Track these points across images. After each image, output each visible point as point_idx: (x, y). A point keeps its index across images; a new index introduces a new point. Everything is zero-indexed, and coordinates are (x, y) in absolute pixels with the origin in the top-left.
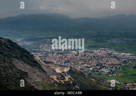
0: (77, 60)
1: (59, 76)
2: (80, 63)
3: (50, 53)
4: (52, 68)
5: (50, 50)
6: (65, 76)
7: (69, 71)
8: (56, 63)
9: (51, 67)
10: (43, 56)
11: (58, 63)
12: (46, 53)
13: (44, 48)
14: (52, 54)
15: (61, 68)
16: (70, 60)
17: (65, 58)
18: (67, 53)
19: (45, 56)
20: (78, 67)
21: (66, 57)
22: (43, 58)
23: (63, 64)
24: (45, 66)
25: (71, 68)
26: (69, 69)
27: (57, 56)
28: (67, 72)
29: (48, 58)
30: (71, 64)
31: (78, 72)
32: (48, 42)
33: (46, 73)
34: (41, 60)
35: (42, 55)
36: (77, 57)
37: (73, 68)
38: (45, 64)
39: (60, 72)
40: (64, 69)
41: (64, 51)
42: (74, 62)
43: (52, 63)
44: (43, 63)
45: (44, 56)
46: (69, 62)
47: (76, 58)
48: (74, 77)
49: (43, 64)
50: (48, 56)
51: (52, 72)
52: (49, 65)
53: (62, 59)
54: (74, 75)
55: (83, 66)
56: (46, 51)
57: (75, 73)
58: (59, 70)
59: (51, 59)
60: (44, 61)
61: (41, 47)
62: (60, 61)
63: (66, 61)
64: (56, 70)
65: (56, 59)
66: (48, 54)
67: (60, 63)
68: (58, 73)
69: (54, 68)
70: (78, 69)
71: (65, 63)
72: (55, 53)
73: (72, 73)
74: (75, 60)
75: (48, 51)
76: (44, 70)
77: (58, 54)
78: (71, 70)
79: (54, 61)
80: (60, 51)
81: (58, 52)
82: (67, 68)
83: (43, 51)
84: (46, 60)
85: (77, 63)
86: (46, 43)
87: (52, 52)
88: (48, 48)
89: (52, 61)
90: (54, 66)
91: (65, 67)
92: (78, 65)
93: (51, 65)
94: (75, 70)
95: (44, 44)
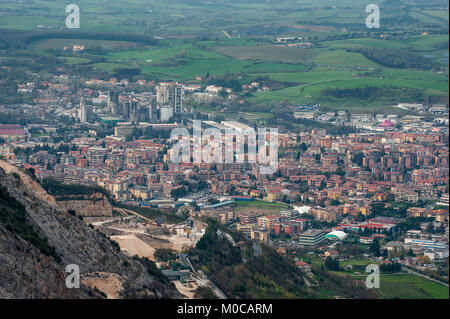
0: (253, 177)
1: (137, 275)
2: (270, 197)
3: (85, 129)
4: (97, 224)
5: (89, 113)
6: (178, 278)
7: (202, 244)
8: (121, 193)
9: (87, 221)
10: (38, 148)
11: (137, 193)
12: (61, 131)
13: (47, 100)
14: (101, 135)
15: (152, 225)
16: (212, 175)
19: (52, 151)
20: (254, 220)
22: (41, 162)
23: (166, 202)
24: (53, 213)
25: (213, 224)
26: (199, 232)
27: (130, 152)
28: (190, 252)
29: (75, 162)
30: (213, 201)
31: (258, 251)
32: (71, 60)
33: (58, 260)
34: (26, 179)
35: (32, 144)
37: (224, 228)
38: (51, 201)
39: (147, 251)
40: (167, 233)
41: (171, 121)
42: (232, 191)
43: (99, 195)
44: (41, 193)
45: (46, 148)
46: (203, 186)
48: (232, 285)
50: (75, 148)
51: (95, 252)
52: (76, 205)
53: (161, 172)
54: (230, 274)
55: (285, 213)
56: (64, 119)
57: (235, 256)
58: (140, 237)
59: (88, 166)
60: (45, 180)
61: (31, 91)
62: (149, 184)
63: (187, 183)
64: (117, 241)
65: (121, 170)
66: (72, 138)
67: (144, 196)
68: (130, 258)
69: (110, 224)
70: (257, 235)
71: (177, 194)
72: (116, 128)
73: (217, 256)
74: (237, 178)
75: (73, 118)
76: (46, 239)
77: (137, 139)
78: (211, 242)
79: (111, 182)
80: (147, 120)
81: (133, 123)
82: (192, 225)
83: (43, 118)
84: (62, 177)
85: (249, 193)
86: (61, 69)
87: (96, 124)
88: (72, 101)
89: (99, 179)
90: (111, 211)
91: (177, 223)
92: (255, 211)
93: (92, 206)
94: (236, 241)
95: (50, 75)
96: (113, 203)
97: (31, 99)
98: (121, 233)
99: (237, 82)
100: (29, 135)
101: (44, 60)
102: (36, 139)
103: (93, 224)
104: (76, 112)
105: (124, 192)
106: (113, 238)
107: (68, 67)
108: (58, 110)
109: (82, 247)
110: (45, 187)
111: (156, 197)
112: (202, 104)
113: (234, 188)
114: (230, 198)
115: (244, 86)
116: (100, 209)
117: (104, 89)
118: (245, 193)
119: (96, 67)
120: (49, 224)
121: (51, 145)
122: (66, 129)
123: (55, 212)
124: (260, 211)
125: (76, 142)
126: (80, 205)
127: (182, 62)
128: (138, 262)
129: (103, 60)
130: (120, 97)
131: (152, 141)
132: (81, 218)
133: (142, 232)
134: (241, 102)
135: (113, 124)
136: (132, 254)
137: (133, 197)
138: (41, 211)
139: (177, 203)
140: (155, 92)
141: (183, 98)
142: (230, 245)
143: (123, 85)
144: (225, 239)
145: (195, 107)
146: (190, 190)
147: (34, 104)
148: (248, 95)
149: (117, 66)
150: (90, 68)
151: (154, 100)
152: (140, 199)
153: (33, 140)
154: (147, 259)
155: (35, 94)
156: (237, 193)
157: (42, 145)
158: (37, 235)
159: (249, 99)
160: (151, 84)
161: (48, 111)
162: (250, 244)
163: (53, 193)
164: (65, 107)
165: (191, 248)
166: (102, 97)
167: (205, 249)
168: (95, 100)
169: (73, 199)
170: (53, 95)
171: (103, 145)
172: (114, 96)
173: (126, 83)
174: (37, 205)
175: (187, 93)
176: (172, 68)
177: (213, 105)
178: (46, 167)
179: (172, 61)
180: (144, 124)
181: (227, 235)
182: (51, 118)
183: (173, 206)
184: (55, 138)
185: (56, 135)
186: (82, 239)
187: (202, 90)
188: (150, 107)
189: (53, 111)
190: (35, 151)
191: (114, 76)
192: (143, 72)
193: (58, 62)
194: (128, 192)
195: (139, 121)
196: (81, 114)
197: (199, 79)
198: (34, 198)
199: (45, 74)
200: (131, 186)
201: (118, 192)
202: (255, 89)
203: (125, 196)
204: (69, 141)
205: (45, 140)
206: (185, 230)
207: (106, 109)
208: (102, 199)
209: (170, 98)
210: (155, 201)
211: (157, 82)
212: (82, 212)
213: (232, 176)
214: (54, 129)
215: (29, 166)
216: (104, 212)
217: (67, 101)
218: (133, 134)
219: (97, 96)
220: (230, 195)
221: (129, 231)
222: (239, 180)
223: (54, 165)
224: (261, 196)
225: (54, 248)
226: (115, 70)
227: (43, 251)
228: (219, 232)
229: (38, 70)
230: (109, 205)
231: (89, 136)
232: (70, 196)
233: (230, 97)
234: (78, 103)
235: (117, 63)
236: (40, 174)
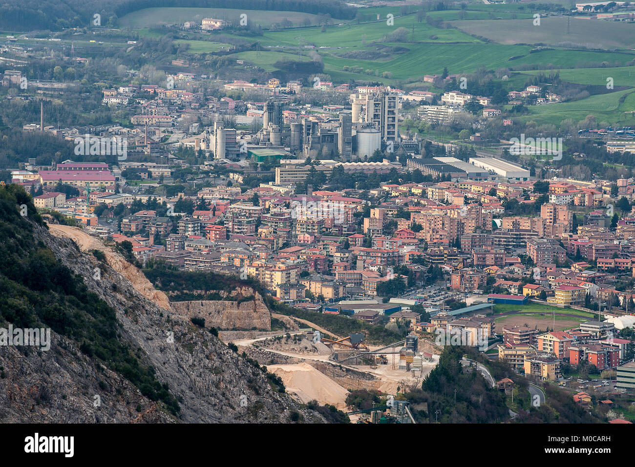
0: (528, 262)
2: (560, 298)
3: (221, 171)
4: (244, 343)
5: (229, 144)
7: (434, 382)
8: (286, 287)
9: (226, 337)
10: (138, 206)
11: (315, 288)
12: (179, 174)
13: (154, 118)
14: (250, 182)
15: (344, 344)
16: (452, 257)
17: (389, 228)
18: (418, 177)
19: (162, 212)
20: (529, 339)
21: (403, 225)
22: (143, 231)
23: (368, 305)
24: (164, 322)
26: (428, 361)
28: (412, 398)
29: (203, 230)
30: (453, 304)
32: (198, 47)
34: (116, 260)
35: (127, 199)
36: (525, 223)
38: (161, 300)
39: (334, 394)
40: (369, 361)
41: (378, 157)
42: (488, 286)
43: (247, 291)
44: (142, 287)
45: (152, 205)
46: (434, 276)
47: (518, 240)
49: (136, 306)
50: (204, 206)
52: (205, 308)
53: (358, 250)
55: (590, 328)
56: (184, 152)
58: (321, 367)
59: (228, 237)
60: (150, 264)
61: (126, 102)
62: (338, 271)
63: (405, 271)
64: (279, 375)
65: (286, 245)
66: (200, 187)
67: (328, 293)
68: (302, 406)
69: (265, 343)
70: (536, 366)
71: (387, 290)
72: (278, 171)
73: (463, 406)
74: (499, 263)
75: (201, 152)
76: (152, 370)
77: (315, 190)
78: (450, 379)
79: (267, 268)
80: (333, 155)
81: (309, 159)
82: (415, 346)
83: (147, 151)
84: (181, 257)
85: (521, 290)
86: (178, 63)
87: (243, 162)
88: (199, 120)
89: (247, 262)
90: (267, 321)
91: (387, 343)
92: (533, 323)
93: (235, 311)
94: (497, 378)
95: (161, 73)
96: (273, 306)
97: (126, 116)
98: (287, 361)
99: (500, 85)
100: (123, 182)
101: (149, 46)
102: (135, 189)
103: (237, 343)
104: (207, 141)
105: (292, 286)
106: (272, 369)
107: (192, 59)
108: (173, 138)
109: (217, 387)
110: (151, 276)
111: (350, 295)
112: (433, 127)
113: (491, 280)
114: (484, 299)
115: (512, 94)
116: (249, 316)
117: (256, 99)
118: (512, 290)
119: (242, 58)
120: (157, 343)
121: (161, 200)
122: (189, 171)
123: (168, 321)
124: (542, 324)
125: (205, 194)
126: (212, 309)
127: (399, 49)
128: (316, 413)
129: (254, 47)
130: (286, 113)
131: (343, 193)
132: (214, 332)
133: (325, 359)
134: (507, 122)
135: (270, 164)
136: (306, 401)
137: (309, 294)
138: (144, 319)
139: (388, 306)
140: (348, 106)
141: (398, 116)
142: (486, 384)
143: (291, 93)
144: (476, 374)
145: (421, 131)
146: (412, 283)
147: (131, 126)
148: (519, 109)
149: (280, 57)
150: (232, 62)
151: (348, 119)
152: (321, 298)
153: (130, 192)
154: (333, 409)
155: (133, 108)
156: (499, 290)
157: (144, 199)
158: (135, 364)
159: (521, 118)
160: (342, 89)
161: (156, 138)
162: (522, 383)
163: (164, 288)
164: (186, 132)
165: (414, 389)
166: (254, 114)
167: (439, 392)
168: (240, 119)
169: (200, 297)
170: (166, 110)
171: (255, 200)
172: (275, 111)
173: (296, 86)
174: (135, 308)
175: (407, 106)
176: (380, 61)
177: (455, 128)
178: (152, 239)
179: (384, 47)
180: (328, 164)
181: (481, 367)
182: (164, 151)
183: (381, 312)
184: (166, 186)
185: (171, 183)
186: (217, 371)
187: (435, 102)
188: (339, 131)
189: (164, 140)
190: (133, 211)
191: (276, 75)
192: (327, 67)
193: (174, 51)
194: (299, 286)
195: (320, 156)
196: (216, 144)
197: (429, 80)
198: (131, 296)
199: (151, 71)
200: (305, 275)
201: (281, 286)
202: (532, 98)
203: (293, 293)
204: (195, 194)
205: (150, 191)
206: (402, 356)
207: (260, 136)
208: (252, 298)
209: (376, 116)
210: (348, 302)
211: (353, 86)
212: (216, 321)
213: (490, 259)
214: (167, 172)
215: (121, 238)
216: (256, 323)
217: (192, 122)
218: (308, 181)
219: (244, 112)
220: (486, 292)
221: (299, 357)
222: (502, 267)
223: (167, 236)
224: (543, 296)
225: (166, 387)
226: (275, 66)
227: (147, 393)
228: (465, 361)
229: (139, 63)
230: (264, 309)
231: (230, 184)
232: (196, 293)
233: (485, 114)
234: (211, 124)
235: (280, 51)
236: (142, 253)
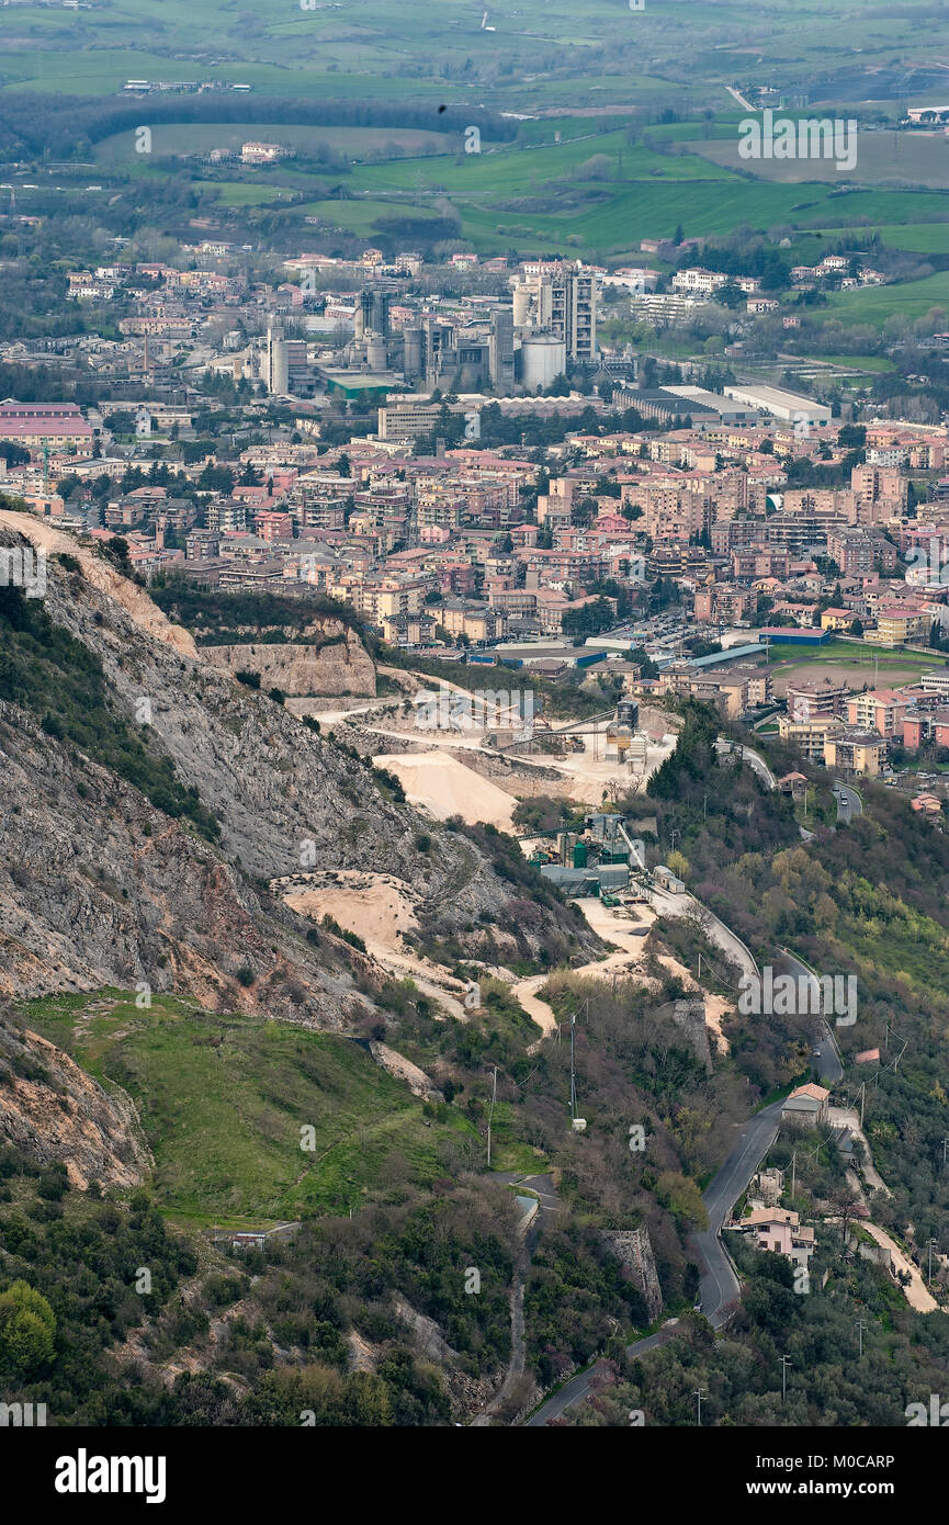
0: (829, 569)
1: (460, 879)
2: (887, 632)
3: (281, 416)
4: (330, 719)
5: (294, 368)
6: (592, 889)
7: (667, 781)
8: (401, 621)
9: (297, 707)
10: (134, 479)
11: (453, 622)
12: (205, 422)
13: (159, 322)
14: (333, 436)
16: (695, 563)
17: (583, 515)
18: (632, 423)
19: (178, 488)
20: (832, 704)
21: (608, 507)
22: (145, 526)
23: (549, 650)
24: (188, 681)
25: (702, 719)
26: (657, 745)
27: (428, 491)
28: (629, 811)
29: (251, 522)
30: (698, 647)
31: (850, 806)
32: (235, 195)
33: (209, 830)
34: (99, 572)
35: (115, 467)
36: (824, 501)
37: (738, 733)
38: (183, 643)
39: (491, 804)
40: (552, 746)
41: (560, 387)
42: (761, 612)
43: (332, 627)
44: (147, 617)
45: (159, 478)
46: (663, 597)
47: (812, 530)
48: (769, 915)
49: (137, 651)
50: (252, 478)
51: (325, 803)
52: (257, 656)
53: (528, 553)
54: (760, 879)
56: (214, 384)
57: (778, 819)
58: (467, 759)
59: (295, 534)
60: (159, 580)
61: (109, 294)
62: (494, 591)
63: (612, 589)
64: (394, 771)
65: (399, 547)
66: (243, 446)
67: (476, 631)
68: (435, 826)
69: (367, 718)
70: (845, 752)
71: (580, 624)
72: (382, 413)
73: (718, 822)
74: (777, 571)
75: (244, 382)
76: (169, 764)
77: (451, 447)
78: (696, 776)
79: (366, 587)
80: (482, 385)
81: (437, 393)
82: (633, 719)
83: (148, 381)
84: (214, 568)
85: (817, 620)
86: (201, 223)
87: (320, 400)
88: (240, 326)
89: (330, 578)
90: (370, 679)
91: (583, 716)
92: (839, 677)
93: (312, 663)
94: (779, 772)
95: (171, 241)
96: (379, 653)
97: (110, 320)
98: (406, 747)
99: (775, 256)
100: (106, 437)
101: (148, 194)
102: (129, 449)
103: (318, 717)
104: (255, 363)
105: (412, 619)
106: (380, 762)
107: (226, 216)
108: (194, 357)
109: (284, 792)
110: (163, 602)
111: (515, 634)
112: (659, 331)
113: (765, 603)
114: (753, 636)
115: (798, 271)
116: (336, 671)
117: (340, 285)
118: (803, 620)
119: (314, 215)
120: (176, 716)
121: (175, 468)
122: (223, 417)
123: (196, 677)
124: (855, 678)
125: (253, 457)
126: (271, 660)
127: (594, 194)
128: (461, 838)
129: (336, 193)
130: (395, 312)
131: (499, 452)
132: (278, 696)
133: (474, 744)
134: (791, 322)
135: (370, 401)
136: (441, 814)
137: (442, 633)
138: (152, 674)
139: (582, 653)
140: (506, 295)
141: (596, 313)
142: (759, 783)
143: (403, 274)
144: (741, 766)
145: (636, 341)
146: (624, 611)
147: (119, 338)
148: (811, 299)
149: (382, 211)
150: (297, 220)
151: (507, 318)
152: (464, 639)
153: (120, 455)
154: (490, 830)
155: (123, 306)
156: (778, 621)
157: (146, 467)
158: (140, 752)
159: (815, 314)
160: (496, 266)
161: (164, 359)
162: (822, 780)
163: (186, 621)
164: (217, 346)
165: (632, 794)
166: (342, 314)
167: (677, 798)
168: (314, 323)
169: (248, 639)
170: (180, 308)
171: (343, 467)
172: (375, 306)
173: (412, 264)
174: (135, 655)
175: (611, 295)
176: (563, 215)
177: (698, 335)
178: (160, 538)
179: (567, 190)
180: (471, 403)
181: (751, 755)
182: (175, 381)
183: (571, 662)
184: (184, 444)
185: (190, 437)
186: (282, 765)
187: (660, 287)
188: (490, 342)
189: (178, 362)
190: (126, 489)
191: (376, 242)
192: (467, 227)
193: (194, 202)
194: (427, 620)
195: (457, 388)
196: (271, 367)
197: (649, 248)
198: (129, 634)
199: (153, 239)
200: (433, 599)
201: (392, 620)
202: (833, 279)
203: (414, 632)
204: (236, 456)
205: (155, 453)
206: (611, 736)
207: (349, 352)
208: (341, 639)
209: (556, 314)
210: (512, 646)
211: (515, 261)
212: (277, 679)
213: (762, 565)
214: (185, 419)
215: (107, 535)
216: (351, 683)
217: (228, 328)
218: (437, 433)
219: (320, 310)
220: (756, 625)
221: (429, 741)
222: (783, 579)
223: (187, 532)
224: (857, 629)
225: (194, 792)
226: (378, 225)
227: (160, 803)
228: (722, 745)
229: (130, 226)
230: (363, 658)
231: (297, 439)
232: (241, 630)
233: (751, 307)
234: (261, 333)
235: (383, 200)
236: (144, 562)
